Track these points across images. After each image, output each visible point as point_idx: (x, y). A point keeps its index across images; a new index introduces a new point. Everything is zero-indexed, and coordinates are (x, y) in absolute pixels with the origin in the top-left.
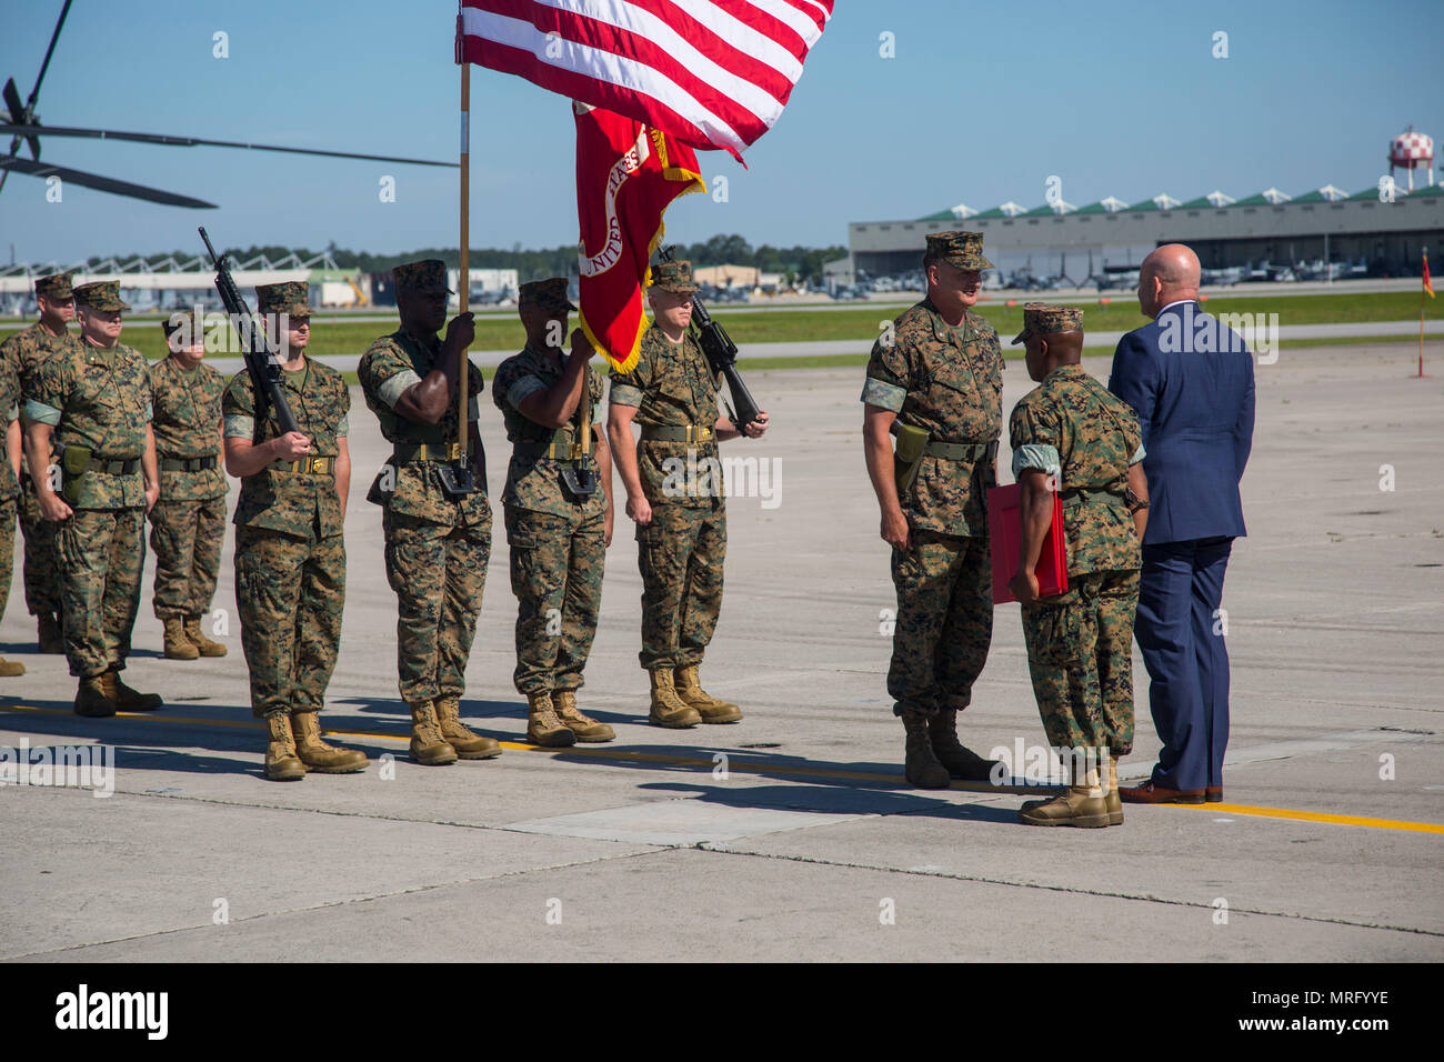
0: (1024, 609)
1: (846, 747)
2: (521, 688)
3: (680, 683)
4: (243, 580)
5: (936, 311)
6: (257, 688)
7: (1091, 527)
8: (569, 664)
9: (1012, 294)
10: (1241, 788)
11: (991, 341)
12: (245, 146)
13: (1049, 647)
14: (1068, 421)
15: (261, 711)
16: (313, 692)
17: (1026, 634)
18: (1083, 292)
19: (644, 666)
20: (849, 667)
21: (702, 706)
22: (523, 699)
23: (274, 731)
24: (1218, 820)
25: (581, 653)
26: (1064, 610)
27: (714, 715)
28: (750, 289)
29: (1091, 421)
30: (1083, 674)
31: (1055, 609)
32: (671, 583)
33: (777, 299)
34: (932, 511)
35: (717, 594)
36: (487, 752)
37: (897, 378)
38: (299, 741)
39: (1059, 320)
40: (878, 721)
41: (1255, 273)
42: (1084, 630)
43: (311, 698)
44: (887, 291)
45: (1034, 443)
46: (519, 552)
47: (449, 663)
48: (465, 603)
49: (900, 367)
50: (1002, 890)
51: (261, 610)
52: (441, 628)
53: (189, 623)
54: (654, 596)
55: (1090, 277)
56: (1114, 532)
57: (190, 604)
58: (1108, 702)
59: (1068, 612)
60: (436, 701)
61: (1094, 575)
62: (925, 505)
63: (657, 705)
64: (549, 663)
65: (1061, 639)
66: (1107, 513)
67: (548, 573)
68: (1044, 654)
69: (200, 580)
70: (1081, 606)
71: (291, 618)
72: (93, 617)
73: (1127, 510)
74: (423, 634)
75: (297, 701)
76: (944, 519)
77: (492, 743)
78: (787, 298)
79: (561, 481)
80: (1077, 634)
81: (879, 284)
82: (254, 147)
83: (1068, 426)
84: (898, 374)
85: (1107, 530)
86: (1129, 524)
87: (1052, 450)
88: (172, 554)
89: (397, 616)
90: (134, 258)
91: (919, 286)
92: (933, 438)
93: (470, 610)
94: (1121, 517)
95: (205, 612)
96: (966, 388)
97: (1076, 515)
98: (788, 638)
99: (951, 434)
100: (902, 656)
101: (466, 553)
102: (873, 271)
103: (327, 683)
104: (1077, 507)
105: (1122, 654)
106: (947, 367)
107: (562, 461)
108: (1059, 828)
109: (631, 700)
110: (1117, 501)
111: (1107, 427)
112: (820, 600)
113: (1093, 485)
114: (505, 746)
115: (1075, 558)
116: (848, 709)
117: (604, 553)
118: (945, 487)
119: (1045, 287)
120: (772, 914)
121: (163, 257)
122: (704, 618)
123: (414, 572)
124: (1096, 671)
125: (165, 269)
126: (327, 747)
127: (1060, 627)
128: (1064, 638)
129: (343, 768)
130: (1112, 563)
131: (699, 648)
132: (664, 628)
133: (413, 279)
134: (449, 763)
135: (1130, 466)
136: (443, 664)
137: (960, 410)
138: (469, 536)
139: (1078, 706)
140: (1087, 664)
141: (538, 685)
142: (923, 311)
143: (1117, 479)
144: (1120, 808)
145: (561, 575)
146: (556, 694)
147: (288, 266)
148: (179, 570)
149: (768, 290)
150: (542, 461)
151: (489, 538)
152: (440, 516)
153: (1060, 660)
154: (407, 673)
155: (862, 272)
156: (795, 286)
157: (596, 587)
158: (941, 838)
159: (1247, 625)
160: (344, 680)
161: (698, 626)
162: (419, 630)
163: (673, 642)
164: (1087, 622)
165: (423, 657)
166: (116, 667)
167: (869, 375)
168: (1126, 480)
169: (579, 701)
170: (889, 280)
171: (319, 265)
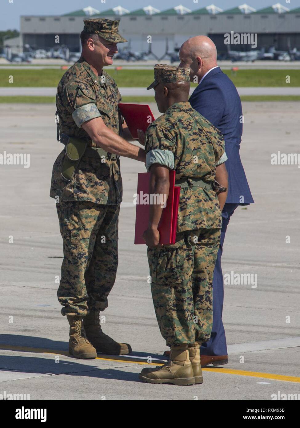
0: (149, 250)
7: (193, 202)
10: (272, 364)
13: (164, 274)
14: (181, 136)
17: (150, 266)
18: (162, 62)
20: (30, 284)
24: (261, 383)
26: (175, 252)
29: (195, 137)
30: (184, 291)
31: (169, 251)
34: (88, 190)
39: (175, 75)
40: (50, 318)
41: (266, 55)
42: (186, 265)
44: (42, 58)
45: (160, 149)
55: (167, 54)
56: (207, 205)
58: (198, 309)
59: (177, 253)
61: (194, 232)
62: (84, 186)
65: (172, 270)
66: (203, 194)
68: (161, 278)
70: (185, 250)
73: (214, 192)
76: (95, 195)
80: (181, 267)
81: (39, 54)
83: (181, 139)
85: (204, 204)
86: (216, 201)
87: (171, 154)
91: (62, 56)
94: (211, 196)
97: (185, 194)
100: (68, 279)
102: (34, 46)
104: (185, 189)
105: (208, 280)
108: (164, 385)
110: (208, 186)
111: (204, 142)
113: (196, 176)
115: (184, 220)
116: (31, 310)
119: (139, 59)
124: (191, 290)
127: (172, 262)
128: (174, 269)
130: (206, 224)
135: (217, 166)
139: (181, 311)
140: (187, 285)
143: (209, 173)
144: (201, 373)
153: (170, 282)
155: (27, 46)
158: (92, 389)
159: (271, 266)
164: (188, 260)
168: (214, 174)
170: (44, 51)
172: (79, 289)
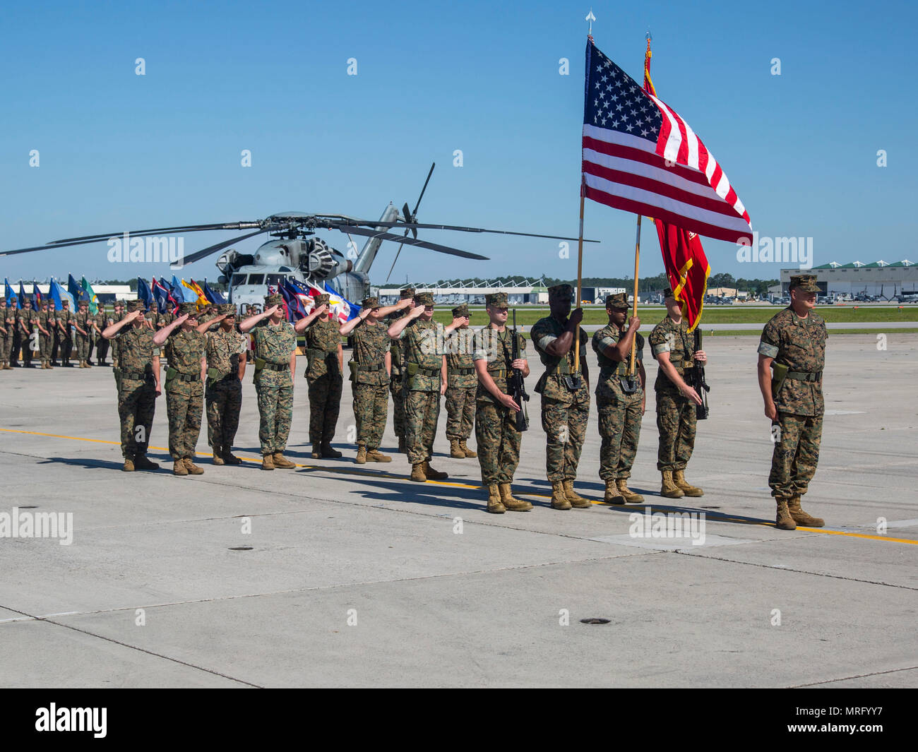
1: (750, 510)
2: (602, 477)
3: (675, 477)
4: (479, 424)
5: (794, 311)
6: (484, 472)
8: (624, 467)
9: (856, 303)
11: (821, 325)
12: (503, 232)
15: (486, 482)
16: (508, 474)
19: (659, 469)
21: (685, 489)
22: (603, 482)
23: (492, 492)
25: (629, 462)
27: (690, 493)
28: (733, 298)
32: (670, 431)
33: (745, 303)
35: (693, 438)
36: (585, 505)
37: (774, 343)
38: (502, 497)
43: (508, 477)
46: (602, 416)
47: (570, 465)
48: (577, 438)
49: (775, 338)
50: (813, 577)
51: (486, 438)
52: (566, 449)
53: (461, 442)
54: (664, 437)
57: (461, 434)
60: (563, 481)
62: (786, 400)
63: (664, 487)
64: (615, 466)
67: (615, 426)
69: (466, 423)
71: (499, 442)
72: (418, 438)
74: (557, 451)
75: (502, 478)
77: (588, 501)
78: (750, 303)
79: (621, 384)
82: (507, 233)
84: (774, 341)
88: (455, 412)
89: (546, 444)
90: (458, 281)
92: (790, 370)
93: (578, 441)
95: (468, 437)
96: (807, 347)
98: (730, 459)
99: (799, 368)
101: (578, 415)
103: (514, 471)
106: (798, 337)
107: (622, 376)
109: (653, 484)
112: (748, 442)
114: (594, 503)
116: (753, 492)
117: (641, 418)
118: (796, 393)
119: (873, 300)
120: (706, 583)
121: (470, 280)
122: (687, 448)
123: (554, 423)
125: (470, 286)
126: (514, 500)
129: (522, 509)
131: (685, 462)
132: (667, 452)
133: (557, 293)
134: (568, 509)
136: (567, 465)
137: (804, 357)
138: (579, 408)
141: (609, 476)
142: (788, 311)
145: (621, 427)
146: (618, 480)
147: (524, 285)
148: (457, 419)
149: (741, 299)
150: (613, 376)
151: (588, 409)
152: (565, 399)
154: (550, 469)
156: (754, 297)
157: (637, 433)
160: (523, 470)
161: (684, 452)
162: (556, 449)
163: (672, 458)
165: (557, 461)
166: (428, 460)
167: (762, 340)
169: (628, 484)
171: (537, 285)
172: (783, 477)
